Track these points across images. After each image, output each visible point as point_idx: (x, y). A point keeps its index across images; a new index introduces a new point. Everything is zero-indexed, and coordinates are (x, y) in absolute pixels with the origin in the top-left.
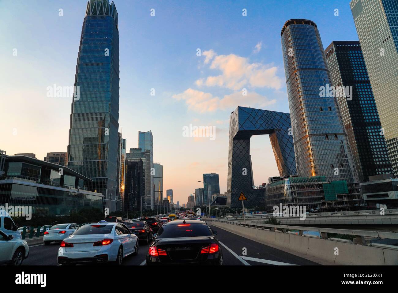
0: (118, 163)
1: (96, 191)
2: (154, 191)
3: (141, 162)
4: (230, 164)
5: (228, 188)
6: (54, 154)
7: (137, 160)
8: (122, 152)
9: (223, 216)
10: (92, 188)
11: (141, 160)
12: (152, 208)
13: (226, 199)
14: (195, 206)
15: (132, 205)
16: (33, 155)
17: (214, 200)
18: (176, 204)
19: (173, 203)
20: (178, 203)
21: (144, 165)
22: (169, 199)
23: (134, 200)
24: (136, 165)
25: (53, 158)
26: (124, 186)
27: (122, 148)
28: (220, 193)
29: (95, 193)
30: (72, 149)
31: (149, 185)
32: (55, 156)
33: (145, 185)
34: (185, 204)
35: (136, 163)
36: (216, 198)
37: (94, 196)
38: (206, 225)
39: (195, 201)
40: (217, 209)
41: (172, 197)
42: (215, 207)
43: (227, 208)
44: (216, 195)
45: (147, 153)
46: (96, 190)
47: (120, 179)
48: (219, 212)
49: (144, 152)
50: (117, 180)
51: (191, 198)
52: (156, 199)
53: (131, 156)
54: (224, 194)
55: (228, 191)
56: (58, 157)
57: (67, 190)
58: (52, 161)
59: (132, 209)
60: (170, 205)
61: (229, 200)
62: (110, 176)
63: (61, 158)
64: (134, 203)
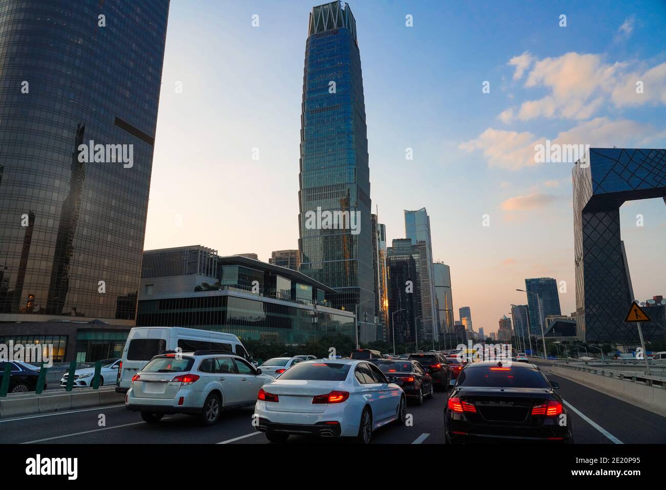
0: (375, 265)
1: (343, 308)
2: (438, 310)
3: (413, 261)
4: (580, 260)
5: (577, 304)
6: (282, 253)
7: (406, 258)
8: (379, 245)
9: (572, 357)
10: (337, 304)
11: (411, 257)
12: (436, 338)
13: (575, 325)
14: (513, 337)
15: (402, 332)
16: (255, 256)
17: (551, 327)
18: (478, 332)
19: (472, 330)
20: (481, 330)
21: (417, 265)
22: (464, 323)
23: (406, 323)
24: (405, 266)
25: (281, 258)
26: (387, 301)
27: (379, 239)
28: (562, 314)
29: (342, 312)
30: (305, 244)
31: (428, 300)
32: (283, 256)
33: (422, 299)
34: (494, 334)
35: (404, 263)
36: (555, 323)
37: (342, 317)
38: (537, 371)
39: (513, 328)
40: (557, 344)
41: (469, 319)
42: (554, 340)
43: (579, 342)
44: (554, 318)
45: (420, 245)
46: (344, 306)
47: (379, 290)
48: (562, 349)
49: (415, 244)
50: (376, 291)
51: (504, 323)
52: (441, 323)
53: (394, 252)
54: (569, 315)
55: (578, 310)
56: (287, 257)
57: (301, 306)
58: (281, 264)
59: (402, 338)
60: (467, 334)
61: (581, 326)
62: (364, 285)
63: (292, 259)
64: (405, 329)
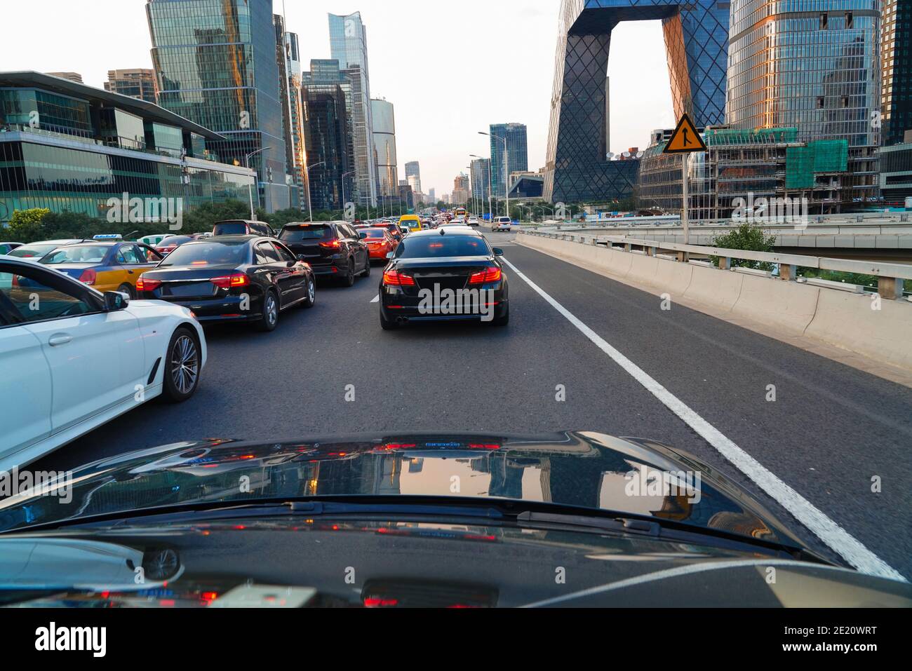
0: (284, 97)
1: (236, 163)
2: (377, 166)
3: (341, 95)
4: (557, 99)
5: (547, 158)
6: (126, 73)
7: (331, 89)
8: (290, 67)
9: (535, 221)
10: (227, 156)
11: (339, 88)
12: (374, 205)
13: (542, 183)
14: (470, 199)
15: (328, 197)
16: (78, 77)
17: (515, 185)
18: (428, 194)
19: (420, 191)
20: (432, 192)
21: (347, 101)
22: (411, 182)
23: (332, 184)
24: (329, 101)
25: (126, 83)
26: (304, 153)
27: (288, 58)
28: (529, 170)
29: (235, 167)
30: (164, 60)
31: (363, 151)
32: (129, 79)
33: (355, 149)
34: (447, 195)
35: (328, 96)
36: (520, 180)
37: (239, 176)
39: (470, 188)
40: (520, 206)
41: (418, 178)
42: (517, 201)
43: (544, 203)
44: (520, 175)
45: (353, 71)
46: (237, 160)
47: (292, 137)
48: (525, 211)
49: (345, 68)
50: (287, 138)
51: (461, 182)
52: (381, 183)
53: (313, 80)
54: (537, 171)
55: (548, 164)
56: (135, 81)
57: (164, 159)
58: (127, 91)
59: (328, 204)
60: (414, 197)
61: (549, 185)
62: (270, 130)
63: (145, 84)
64: (332, 191)
